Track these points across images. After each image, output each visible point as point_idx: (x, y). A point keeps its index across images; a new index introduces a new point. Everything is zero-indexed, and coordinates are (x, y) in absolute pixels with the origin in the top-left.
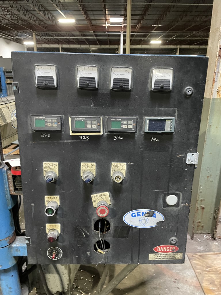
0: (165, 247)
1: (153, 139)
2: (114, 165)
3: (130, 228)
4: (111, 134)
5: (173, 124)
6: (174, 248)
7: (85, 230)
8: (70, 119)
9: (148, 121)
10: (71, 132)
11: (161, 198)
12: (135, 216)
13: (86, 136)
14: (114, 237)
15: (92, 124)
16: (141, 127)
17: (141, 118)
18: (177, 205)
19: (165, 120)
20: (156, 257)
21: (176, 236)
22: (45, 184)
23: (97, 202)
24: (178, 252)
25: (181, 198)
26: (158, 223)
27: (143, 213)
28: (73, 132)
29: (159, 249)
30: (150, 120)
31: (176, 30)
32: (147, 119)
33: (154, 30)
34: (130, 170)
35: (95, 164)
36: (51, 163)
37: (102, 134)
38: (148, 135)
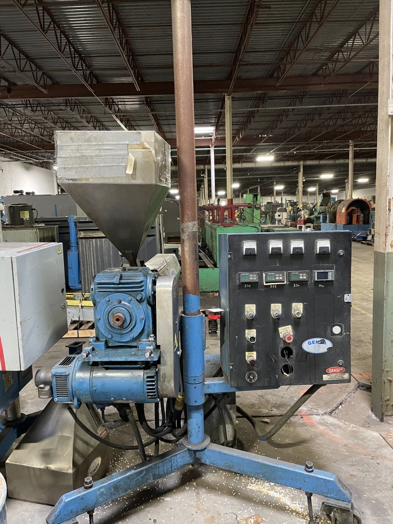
0: (335, 368)
1: (320, 286)
2: (294, 305)
3: (308, 353)
4: (292, 283)
5: (333, 274)
6: (341, 369)
7: (274, 356)
8: (264, 274)
9: (316, 273)
10: (264, 283)
11: (329, 329)
12: (311, 344)
13: (274, 285)
14: (296, 362)
15: (279, 277)
16: (312, 278)
17: (311, 272)
18: (341, 334)
19: (327, 272)
20: (329, 377)
21: (342, 359)
22: (246, 320)
23: (283, 334)
24: (345, 372)
25: (343, 328)
26: (327, 349)
27: (316, 341)
28: (266, 283)
29: (331, 370)
30: (318, 273)
31: (297, 140)
32: (316, 272)
33: (262, 142)
34: (305, 308)
35: (280, 305)
36: (250, 305)
37: (285, 283)
38: (317, 283)
